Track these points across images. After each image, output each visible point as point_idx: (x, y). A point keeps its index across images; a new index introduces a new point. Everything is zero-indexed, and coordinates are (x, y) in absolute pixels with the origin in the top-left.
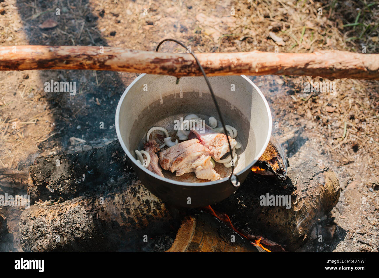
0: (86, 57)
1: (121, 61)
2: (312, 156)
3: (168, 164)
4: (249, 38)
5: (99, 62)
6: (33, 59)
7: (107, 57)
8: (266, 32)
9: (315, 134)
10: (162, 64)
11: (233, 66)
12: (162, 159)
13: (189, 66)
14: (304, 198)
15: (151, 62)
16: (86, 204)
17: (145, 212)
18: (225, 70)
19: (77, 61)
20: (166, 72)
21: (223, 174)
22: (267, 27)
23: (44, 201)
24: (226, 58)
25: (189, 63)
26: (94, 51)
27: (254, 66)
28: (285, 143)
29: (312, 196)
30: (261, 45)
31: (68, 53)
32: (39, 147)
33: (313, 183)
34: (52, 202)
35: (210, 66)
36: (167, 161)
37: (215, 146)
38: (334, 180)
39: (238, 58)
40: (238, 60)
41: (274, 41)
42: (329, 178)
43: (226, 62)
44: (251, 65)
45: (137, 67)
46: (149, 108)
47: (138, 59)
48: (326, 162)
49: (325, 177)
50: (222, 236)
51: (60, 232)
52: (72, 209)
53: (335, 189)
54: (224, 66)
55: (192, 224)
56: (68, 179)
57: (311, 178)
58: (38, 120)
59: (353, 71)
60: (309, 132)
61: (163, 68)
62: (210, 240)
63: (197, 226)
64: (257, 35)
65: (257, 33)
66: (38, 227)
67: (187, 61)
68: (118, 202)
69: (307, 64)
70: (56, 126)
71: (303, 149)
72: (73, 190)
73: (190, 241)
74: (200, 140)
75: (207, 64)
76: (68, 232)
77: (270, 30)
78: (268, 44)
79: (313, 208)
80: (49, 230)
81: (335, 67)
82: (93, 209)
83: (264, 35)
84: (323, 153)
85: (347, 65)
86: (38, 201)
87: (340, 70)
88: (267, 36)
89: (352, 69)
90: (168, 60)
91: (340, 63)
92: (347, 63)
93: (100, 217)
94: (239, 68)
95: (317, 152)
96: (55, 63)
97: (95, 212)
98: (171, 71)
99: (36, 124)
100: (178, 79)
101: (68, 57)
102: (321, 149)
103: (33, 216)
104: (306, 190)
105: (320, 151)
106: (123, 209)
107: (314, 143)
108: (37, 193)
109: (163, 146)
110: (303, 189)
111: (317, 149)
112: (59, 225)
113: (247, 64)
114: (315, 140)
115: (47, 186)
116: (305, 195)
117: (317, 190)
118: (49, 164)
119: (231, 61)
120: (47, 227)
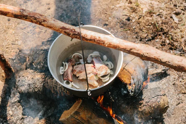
0: (34, 18)
1: (48, 24)
2: (168, 84)
3: (76, 72)
4: (161, 15)
5: (39, 22)
6: (13, 13)
7: (43, 21)
8: (171, 14)
9: (175, 74)
10: (65, 30)
11: (96, 40)
12: (74, 69)
13: (77, 35)
14: (146, 105)
15: (60, 28)
16: (43, 78)
17: (63, 90)
18: (92, 41)
19: (30, 19)
20: (66, 34)
21: (100, 84)
22: (173, 11)
23: (31, 69)
24: (94, 35)
25: (77, 33)
26: (38, 16)
27: (106, 43)
28: (156, 74)
29: (150, 106)
30: (166, 20)
31: (27, 14)
32: (42, 43)
33: (154, 100)
34: (34, 71)
35: (86, 37)
36: (75, 71)
37: (99, 71)
38: (166, 102)
39: (100, 37)
40: (99, 38)
41: (173, 20)
42: (163, 99)
43: (93, 37)
44: (105, 42)
45: (55, 28)
46: (75, 44)
47: (55, 25)
48: (174, 89)
49: (161, 98)
50: (94, 112)
51: (30, 86)
52: (38, 78)
53: (165, 106)
54: (92, 39)
55: (80, 102)
56: (43, 63)
57: (153, 97)
58: (46, 31)
59: (153, 59)
60: (172, 72)
61: (65, 32)
62: (87, 112)
63: (81, 104)
64: (166, 14)
65: (167, 13)
66: (23, 81)
67: (76, 32)
68: (54, 82)
69: (131, 49)
70: (53, 35)
71: (165, 79)
72: (44, 69)
73: (76, 110)
74: (94, 65)
75: (85, 36)
76: (32, 88)
77: (174, 13)
78: (170, 20)
79: (149, 112)
80: (26, 84)
81: (144, 54)
82: (44, 81)
83: (170, 15)
84: (174, 84)
85: (151, 55)
86: (29, 69)
87: (146, 57)
88: (171, 16)
89: (152, 58)
90: (68, 29)
91: (147, 53)
92: (151, 54)
93: (46, 86)
94: (99, 42)
95: (171, 83)
96: (21, 17)
97: (44, 83)
98: (68, 34)
99: (45, 32)
100: (72, 39)
101: (27, 16)
102: (174, 82)
103: (24, 75)
104: (148, 102)
105: (173, 83)
106: (55, 86)
107: (172, 78)
108: (29, 65)
109: (79, 62)
110: (147, 101)
111: (172, 81)
112: (30, 83)
113: (103, 41)
114: (173, 77)
115: (33, 64)
116: (146, 104)
117: (154, 104)
118: (37, 54)
119: (96, 37)
120: (26, 82)
